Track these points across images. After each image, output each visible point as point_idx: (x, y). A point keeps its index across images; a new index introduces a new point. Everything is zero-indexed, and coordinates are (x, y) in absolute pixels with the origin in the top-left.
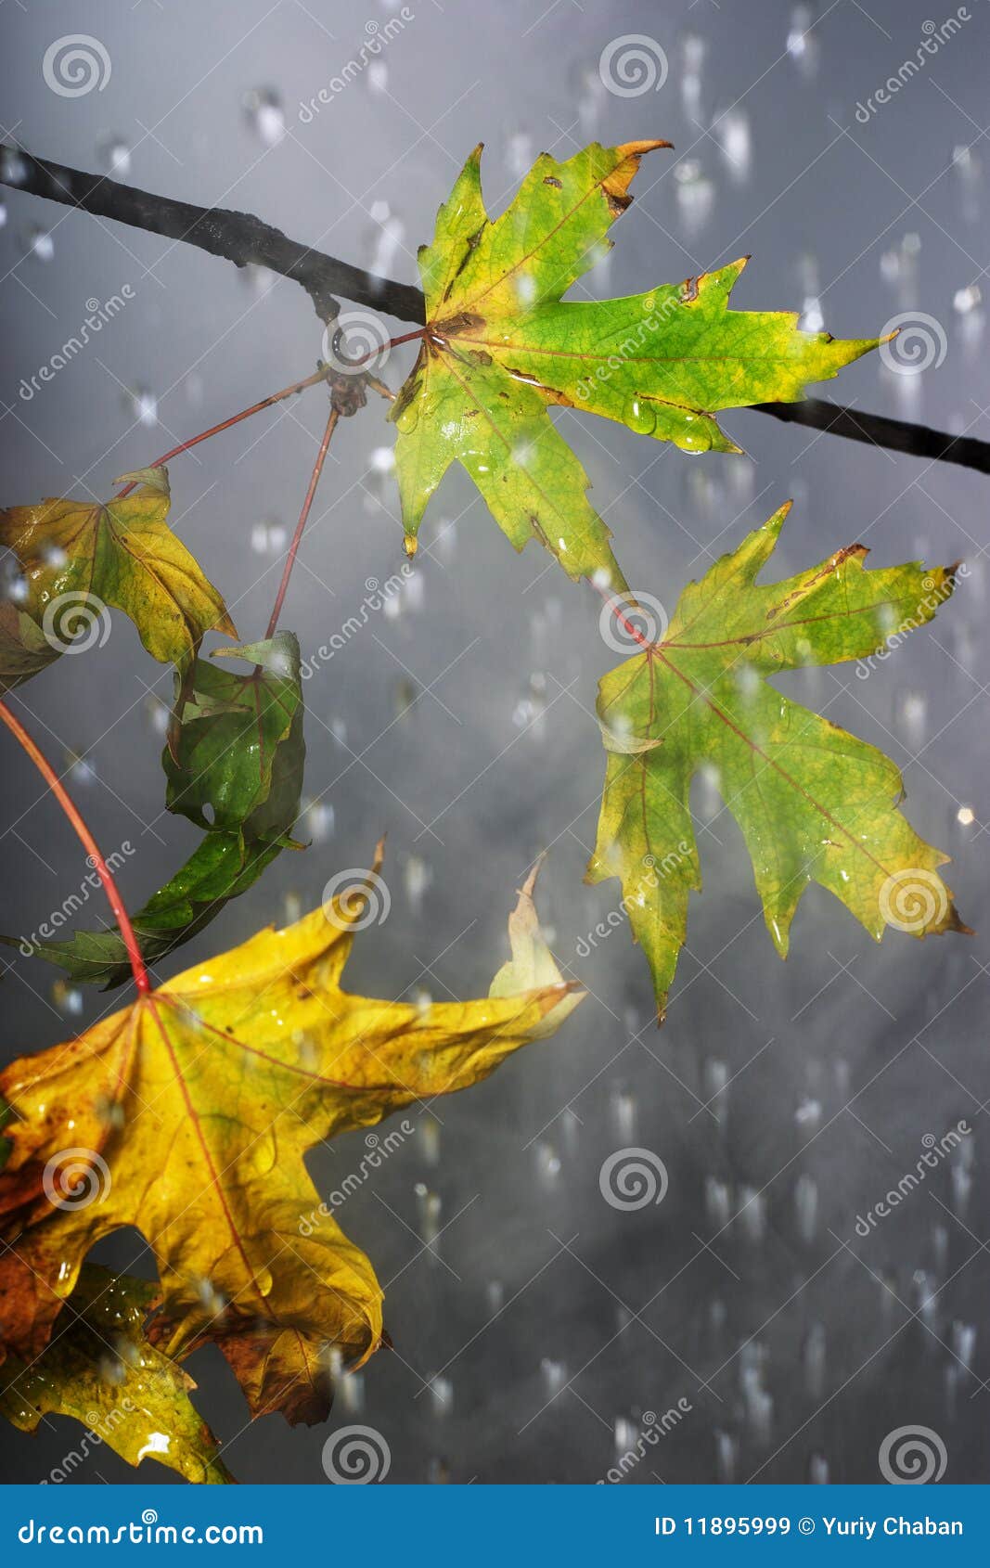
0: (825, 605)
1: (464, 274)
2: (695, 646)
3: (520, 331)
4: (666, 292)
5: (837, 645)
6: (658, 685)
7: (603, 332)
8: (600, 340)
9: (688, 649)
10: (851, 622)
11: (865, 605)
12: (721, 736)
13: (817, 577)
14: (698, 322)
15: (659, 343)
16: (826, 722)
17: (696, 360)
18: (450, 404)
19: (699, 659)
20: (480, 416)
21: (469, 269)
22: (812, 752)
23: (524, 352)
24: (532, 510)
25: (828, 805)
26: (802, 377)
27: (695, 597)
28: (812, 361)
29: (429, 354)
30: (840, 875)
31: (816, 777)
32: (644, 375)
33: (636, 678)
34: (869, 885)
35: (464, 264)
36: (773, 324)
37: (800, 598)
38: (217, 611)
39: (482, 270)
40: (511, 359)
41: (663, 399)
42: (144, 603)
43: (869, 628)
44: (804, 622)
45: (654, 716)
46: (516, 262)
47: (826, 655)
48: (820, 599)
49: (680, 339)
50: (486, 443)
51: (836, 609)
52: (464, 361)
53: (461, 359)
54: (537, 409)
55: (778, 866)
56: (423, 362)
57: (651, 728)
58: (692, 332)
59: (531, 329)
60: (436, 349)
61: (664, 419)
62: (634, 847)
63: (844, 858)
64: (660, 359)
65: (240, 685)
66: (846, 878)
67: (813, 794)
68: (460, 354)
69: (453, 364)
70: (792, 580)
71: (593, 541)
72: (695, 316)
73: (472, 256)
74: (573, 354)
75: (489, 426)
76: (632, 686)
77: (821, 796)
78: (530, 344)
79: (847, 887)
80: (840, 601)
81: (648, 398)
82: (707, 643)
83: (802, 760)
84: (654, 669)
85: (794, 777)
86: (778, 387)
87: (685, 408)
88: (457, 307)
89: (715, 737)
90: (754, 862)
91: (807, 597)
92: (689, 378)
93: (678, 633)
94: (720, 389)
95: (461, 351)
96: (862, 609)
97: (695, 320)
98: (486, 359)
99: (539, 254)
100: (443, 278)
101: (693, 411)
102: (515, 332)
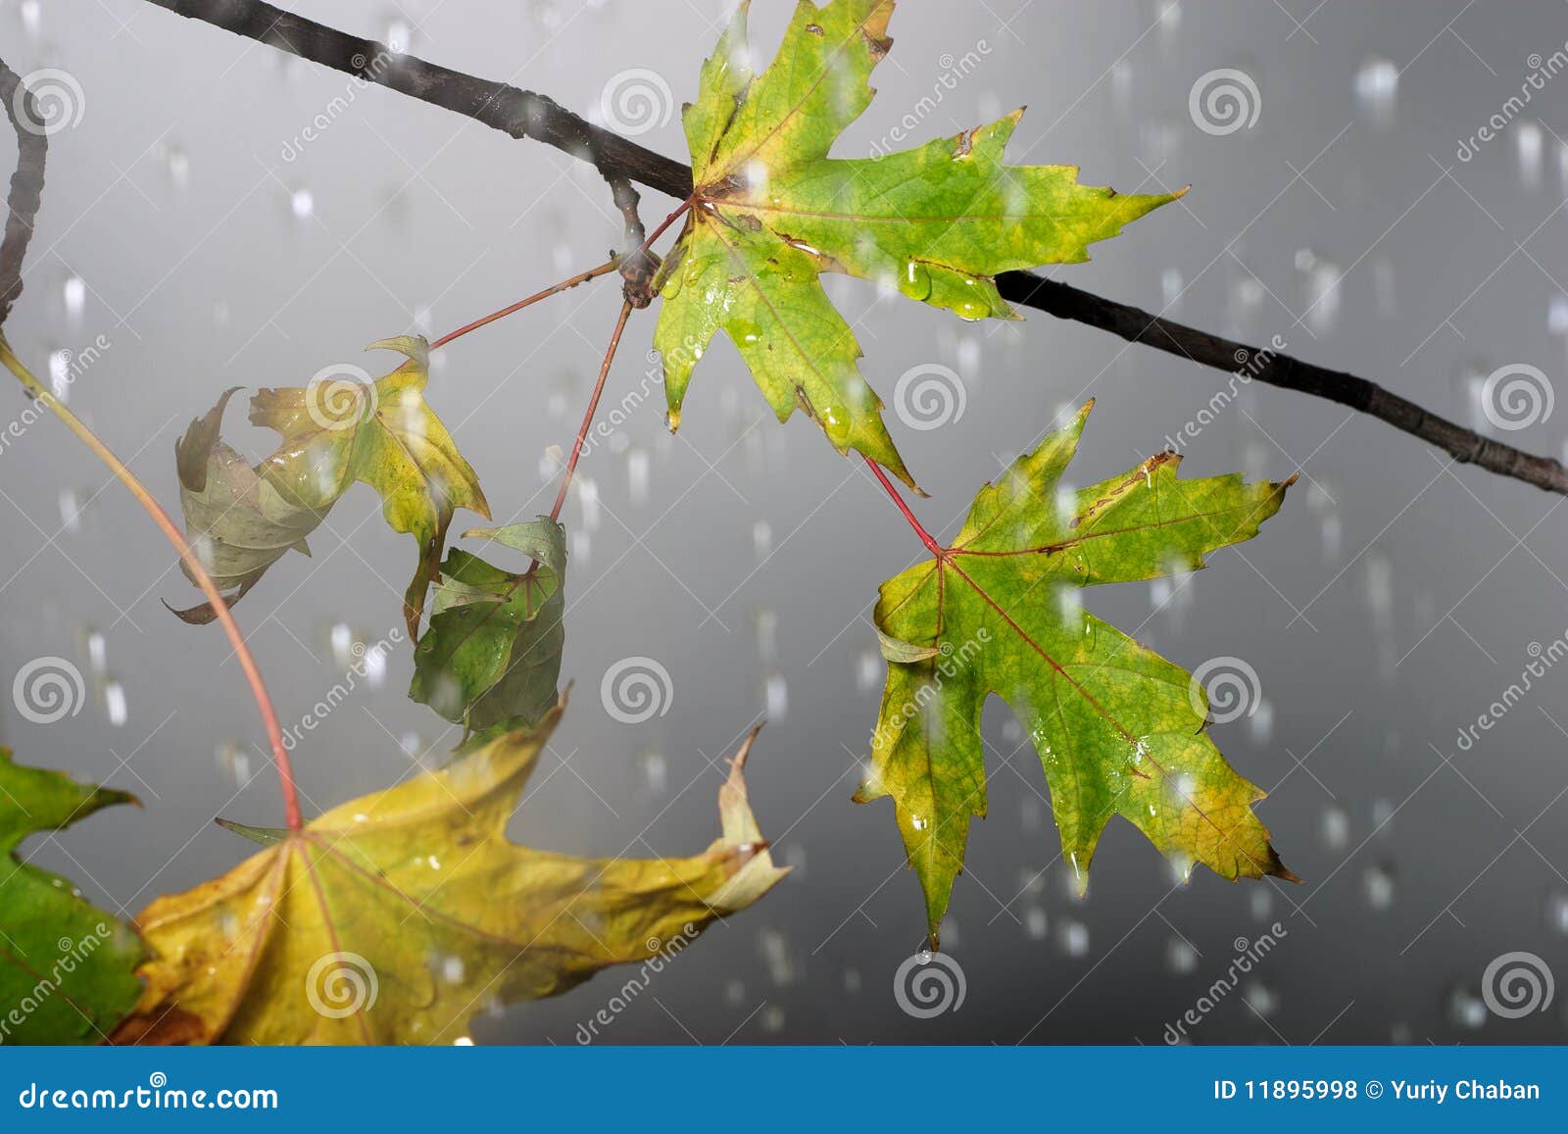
0: (1134, 515)
1: (729, 134)
2: (990, 554)
3: (789, 193)
4: (938, 146)
5: (1149, 560)
6: (947, 593)
7: (874, 190)
8: (871, 199)
9: (982, 557)
10: (1163, 535)
11: (1178, 517)
12: (1019, 653)
13: (1126, 484)
14: (972, 178)
15: (933, 201)
16: (1133, 641)
17: (972, 217)
18: (715, 270)
19: (993, 568)
20: (747, 282)
21: (735, 128)
22: (1120, 673)
23: (794, 214)
24: (797, 379)
25: (1135, 733)
26: (1084, 235)
27: (991, 502)
28: (1094, 217)
29: (696, 219)
30: (1146, 808)
31: (1123, 701)
32: (917, 236)
33: (922, 585)
34: (1176, 820)
35: (730, 123)
36: (1050, 178)
37: (1106, 506)
38: (470, 488)
39: (748, 129)
40: (781, 223)
41: (938, 262)
42: (391, 476)
43: (1183, 542)
44: (1112, 533)
45: (941, 628)
46: (782, 118)
47: (1136, 570)
48: (1129, 508)
49: (953, 196)
50: (752, 310)
51: (1146, 520)
52: (732, 227)
53: (729, 224)
54: (807, 275)
55: (1078, 794)
56: (690, 228)
57: (938, 639)
58: (967, 188)
59: (800, 190)
60: (704, 214)
61: (942, 284)
62: (912, 766)
63: (1151, 790)
64: (935, 218)
65: (512, 584)
66: (1153, 813)
67: (1120, 720)
68: (728, 219)
69: (720, 228)
70: (1097, 486)
71: (864, 412)
72: (969, 171)
73: (738, 114)
74: (842, 215)
75: (755, 292)
76: (919, 594)
77: (1127, 723)
78: (799, 206)
79: (1152, 821)
80: (1150, 511)
81: (923, 262)
82: (1002, 552)
83: (1108, 683)
84: (943, 576)
85: (1100, 701)
86: (1059, 246)
87: (962, 272)
88: (724, 169)
89: (1012, 654)
90: (1052, 790)
91: (1114, 505)
92: (966, 239)
93: (970, 538)
94: (999, 251)
95: (728, 216)
96: (1174, 521)
97: (970, 176)
98: (756, 224)
99: (804, 108)
100: (709, 138)
101: (971, 275)
102: (785, 193)
